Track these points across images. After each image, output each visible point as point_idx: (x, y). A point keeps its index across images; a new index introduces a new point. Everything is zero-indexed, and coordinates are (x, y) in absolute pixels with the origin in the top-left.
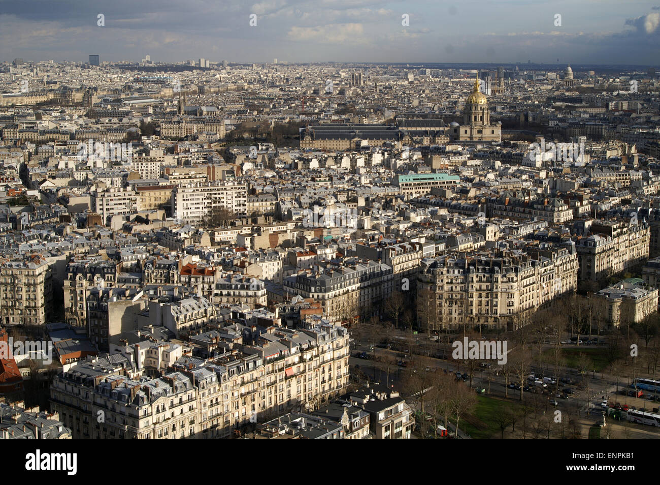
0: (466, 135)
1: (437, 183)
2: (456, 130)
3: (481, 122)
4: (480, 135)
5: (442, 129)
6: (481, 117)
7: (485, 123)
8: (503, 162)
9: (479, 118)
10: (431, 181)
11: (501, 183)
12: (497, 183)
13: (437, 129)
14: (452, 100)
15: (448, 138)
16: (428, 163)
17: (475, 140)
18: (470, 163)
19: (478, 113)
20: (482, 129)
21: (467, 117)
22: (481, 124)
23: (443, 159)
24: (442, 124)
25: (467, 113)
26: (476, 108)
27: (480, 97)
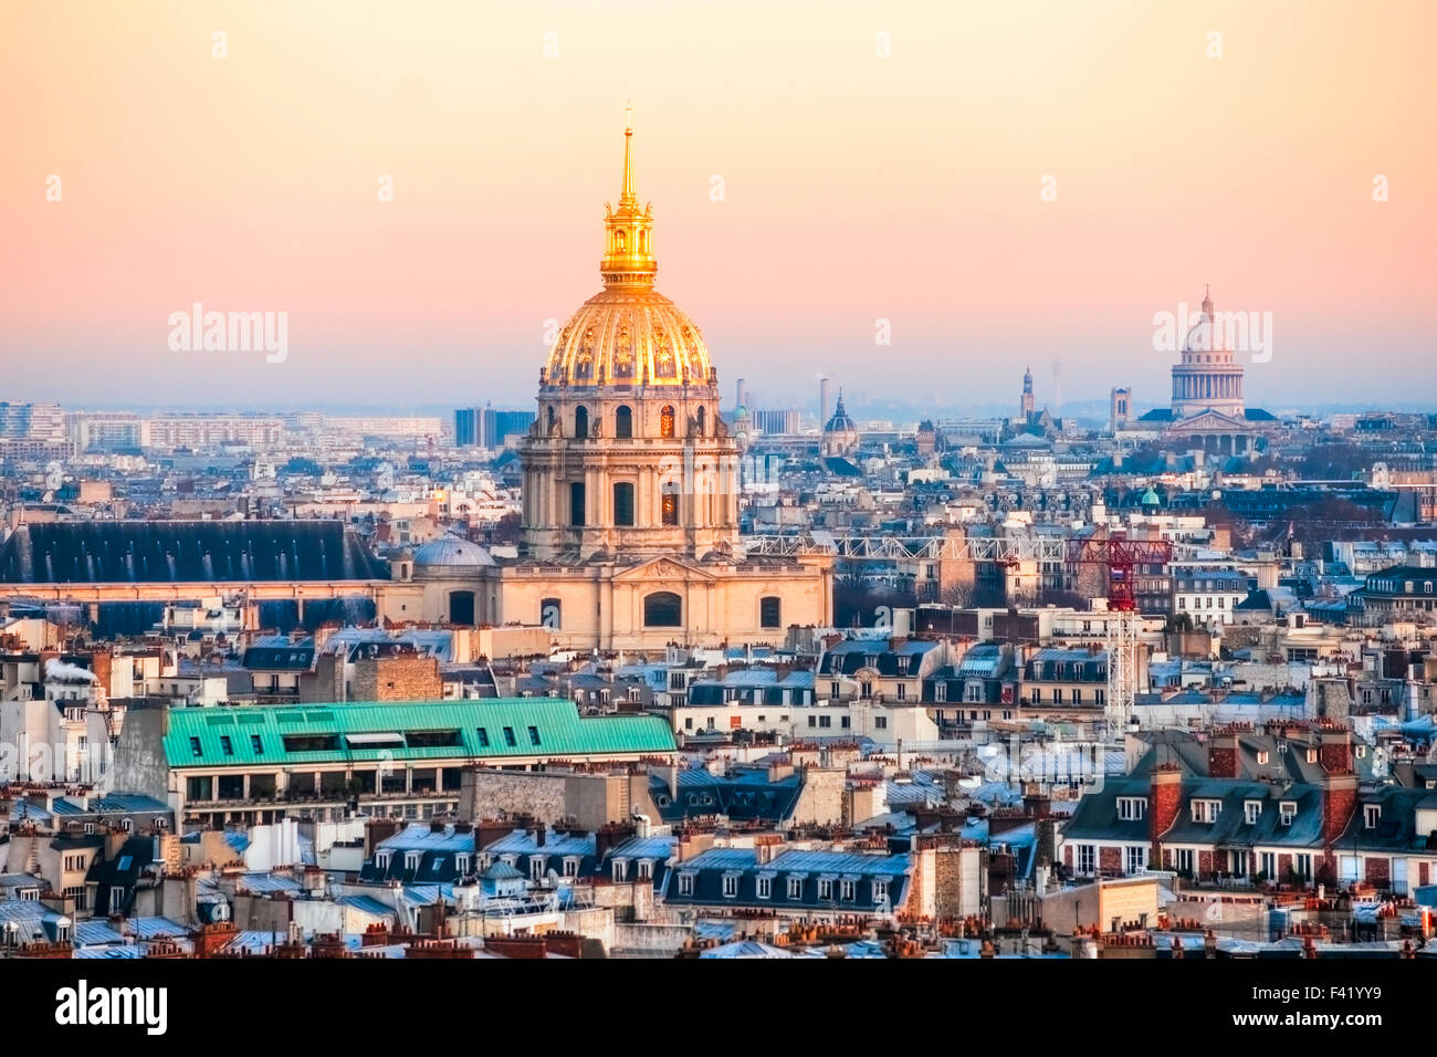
2: (467, 605)
3: (676, 534)
7: (707, 542)
9: (650, 501)
10: (442, 757)
13: (313, 595)
19: (641, 461)
20: (686, 583)
21: (558, 490)
22: (676, 547)
23: (458, 688)
24: (347, 555)
25: (554, 461)
26: (624, 414)
27: (659, 330)
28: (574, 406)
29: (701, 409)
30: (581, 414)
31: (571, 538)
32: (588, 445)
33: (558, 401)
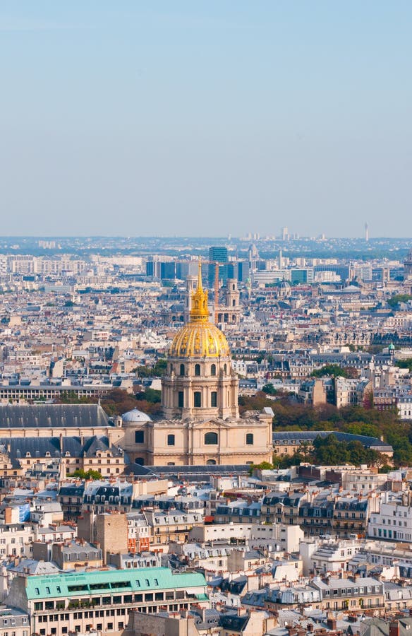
0: (171, 449)
1: (139, 598)
2: (141, 436)
3: (216, 410)
4: (212, 449)
5: (99, 433)
6: (214, 394)
7: (227, 413)
8: (309, 529)
9: (206, 399)
10: (123, 592)
11: (325, 593)
12: (316, 594)
13: (86, 433)
14: (97, 344)
15: (121, 461)
16: (92, 536)
17: (198, 462)
18: (211, 533)
19: (204, 384)
20: (219, 429)
21: (174, 394)
22: (216, 415)
23: (133, 522)
24: (99, 417)
25: (172, 384)
26: (198, 367)
27: (210, 337)
28: (180, 364)
29: (225, 365)
30: (182, 367)
31: (179, 411)
32: (185, 379)
33: (174, 362)
